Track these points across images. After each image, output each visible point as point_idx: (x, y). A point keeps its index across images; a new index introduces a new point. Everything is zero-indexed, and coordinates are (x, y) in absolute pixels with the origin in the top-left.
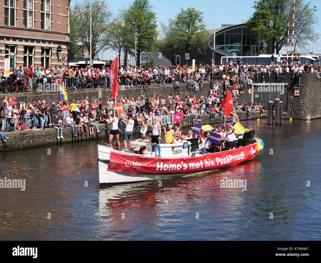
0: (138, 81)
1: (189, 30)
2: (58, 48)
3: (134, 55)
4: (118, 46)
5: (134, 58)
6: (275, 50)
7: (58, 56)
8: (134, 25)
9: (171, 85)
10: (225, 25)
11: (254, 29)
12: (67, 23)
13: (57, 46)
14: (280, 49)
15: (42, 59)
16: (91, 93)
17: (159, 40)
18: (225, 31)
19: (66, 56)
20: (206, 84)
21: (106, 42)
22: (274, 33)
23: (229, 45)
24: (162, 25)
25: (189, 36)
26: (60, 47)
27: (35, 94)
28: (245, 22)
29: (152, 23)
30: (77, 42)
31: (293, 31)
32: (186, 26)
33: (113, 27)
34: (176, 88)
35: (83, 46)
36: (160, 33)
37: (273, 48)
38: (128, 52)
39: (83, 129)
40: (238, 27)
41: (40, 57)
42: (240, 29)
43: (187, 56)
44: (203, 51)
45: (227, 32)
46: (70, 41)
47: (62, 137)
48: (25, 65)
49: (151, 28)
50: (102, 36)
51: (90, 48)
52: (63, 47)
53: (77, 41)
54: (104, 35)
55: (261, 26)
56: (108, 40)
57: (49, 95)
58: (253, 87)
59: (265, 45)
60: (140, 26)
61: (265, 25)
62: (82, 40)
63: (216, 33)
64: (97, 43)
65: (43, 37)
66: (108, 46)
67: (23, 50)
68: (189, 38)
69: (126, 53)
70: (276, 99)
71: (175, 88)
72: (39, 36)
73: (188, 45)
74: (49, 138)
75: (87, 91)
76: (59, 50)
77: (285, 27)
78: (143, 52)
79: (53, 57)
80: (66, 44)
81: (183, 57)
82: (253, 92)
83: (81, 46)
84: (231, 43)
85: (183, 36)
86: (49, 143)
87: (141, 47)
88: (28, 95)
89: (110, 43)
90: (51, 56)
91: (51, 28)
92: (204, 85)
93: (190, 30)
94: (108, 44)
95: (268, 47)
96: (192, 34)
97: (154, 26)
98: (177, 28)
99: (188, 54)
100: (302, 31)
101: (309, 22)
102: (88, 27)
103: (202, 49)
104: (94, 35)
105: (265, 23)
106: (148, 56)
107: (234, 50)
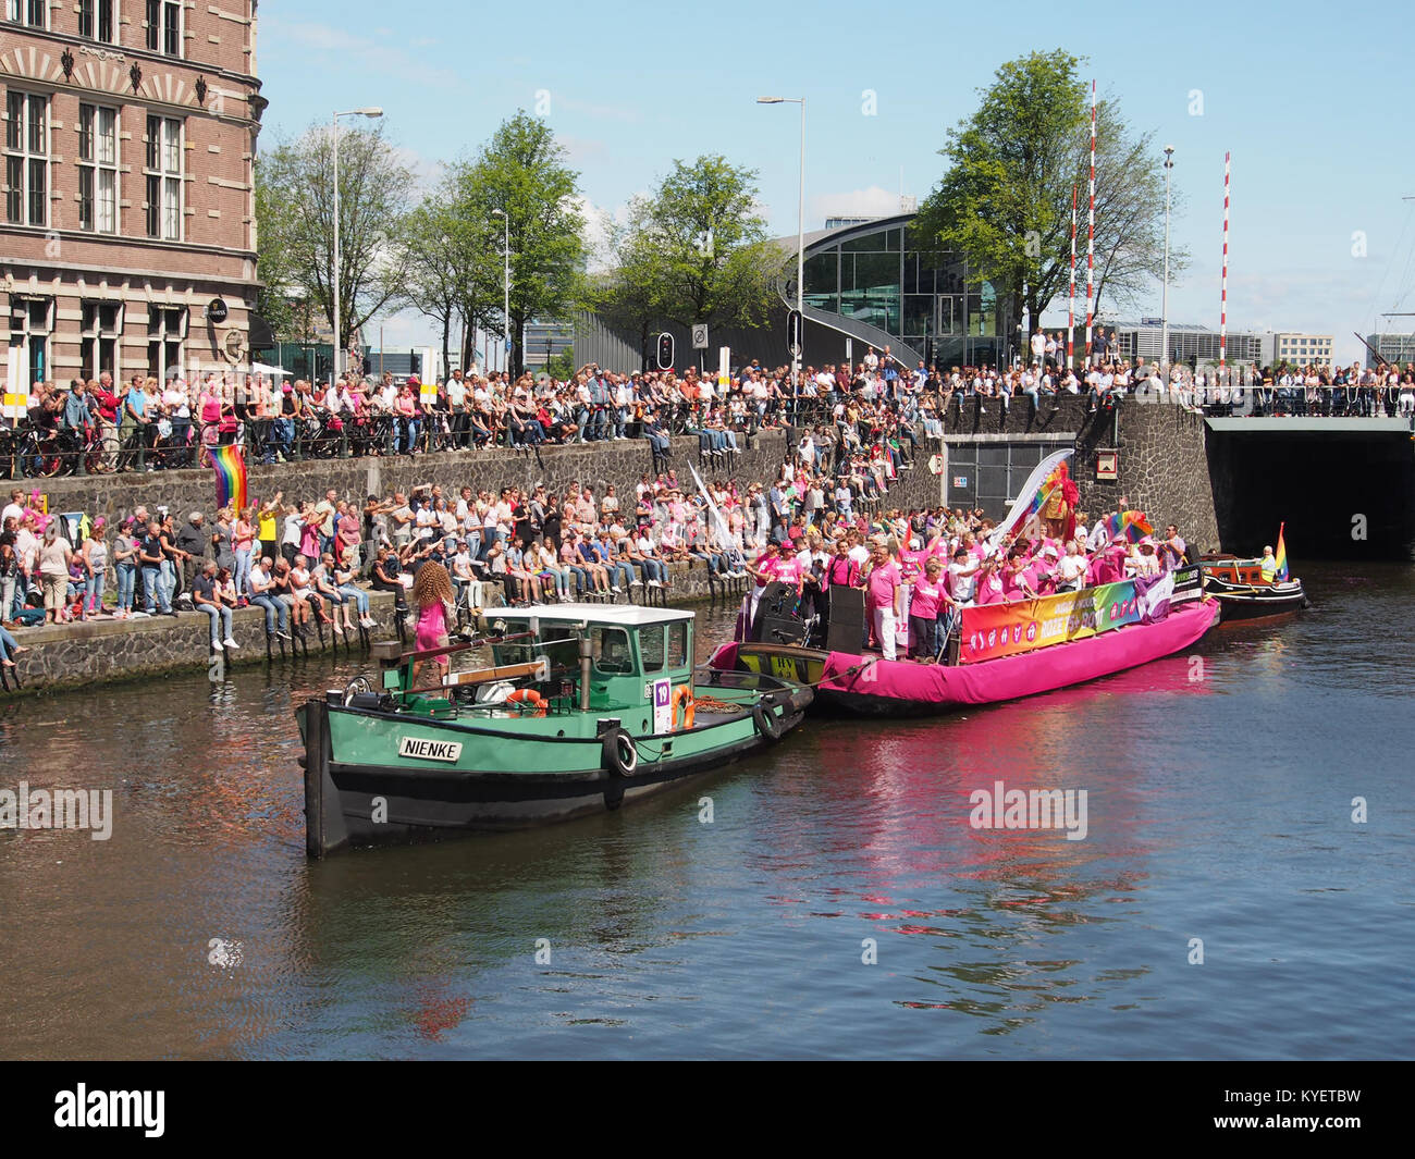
0: (515, 430)
2: (211, 308)
3: (500, 333)
4: (440, 298)
5: (501, 345)
6: (1025, 310)
7: (212, 338)
8: (501, 218)
9: (641, 445)
10: (838, 220)
11: (948, 235)
12: (246, 212)
13: (208, 299)
15: (153, 349)
16: (338, 475)
17: (594, 277)
18: (838, 243)
19: (243, 337)
20: (772, 440)
22: (1019, 248)
23: (856, 294)
25: (707, 262)
26: (222, 306)
27: (125, 480)
28: (911, 207)
29: (566, 210)
30: (284, 284)
31: (1091, 242)
32: (693, 223)
33: (419, 226)
34: (659, 455)
35: (308, 299)
36: (598, 251)
37: (1019, 303)
38: (479, 321)
39: (308, 614)
40: (887, 228)
41: (145, 341)
42: (894, 234)
43: (700, 336)
44: (758, 318)
45: (845, 246)
46: (258, 283)
47: (231, 642)
49: (563, 232)
50: (380, 262)
51: (333, 309)
52: (232, 302)
53: (283, 280)
55: (973, 225)
56: (403, 276)
57: (180, 486)
58: (945, 449)
59: (988, 293)
60: (520, 224)
61: (987, 218)
62: (304, 278)
63: (807, 249)
64: (361, 288)
65: (157, 267)
66: (403, 300)
67: (78, 315)
68: (709, 267)
69: (471, 324)
71: (656, 457)
72: (139, 263)
73: (702, 294)
74: (179, 648)
75: (323, 468)
76: (216, 314)
78: (535, 323)
79: (193, 343)
80: (245, 291)
81: (685, 337)
82: (945, 468)
83: (298, 301)
84: (863, 286)
85: (685, 259)
86: (182, 665)
87: (527, 305)
88: (98, 486)
89: (410, 286)
90: (186, 337)
91: (187, 233)
92: (763, 441)
94: (406, 293)
95: (1000, 300)
96: (718, 253)
98: (659, 231)
99: (705, 328)
100: (1123, 240)
101: (1148, 207)
102: (327, 227)
103: (753, 308)
104: (348, 257)
105: (986, 211)
106: (555, 337)
107: (875, 312)
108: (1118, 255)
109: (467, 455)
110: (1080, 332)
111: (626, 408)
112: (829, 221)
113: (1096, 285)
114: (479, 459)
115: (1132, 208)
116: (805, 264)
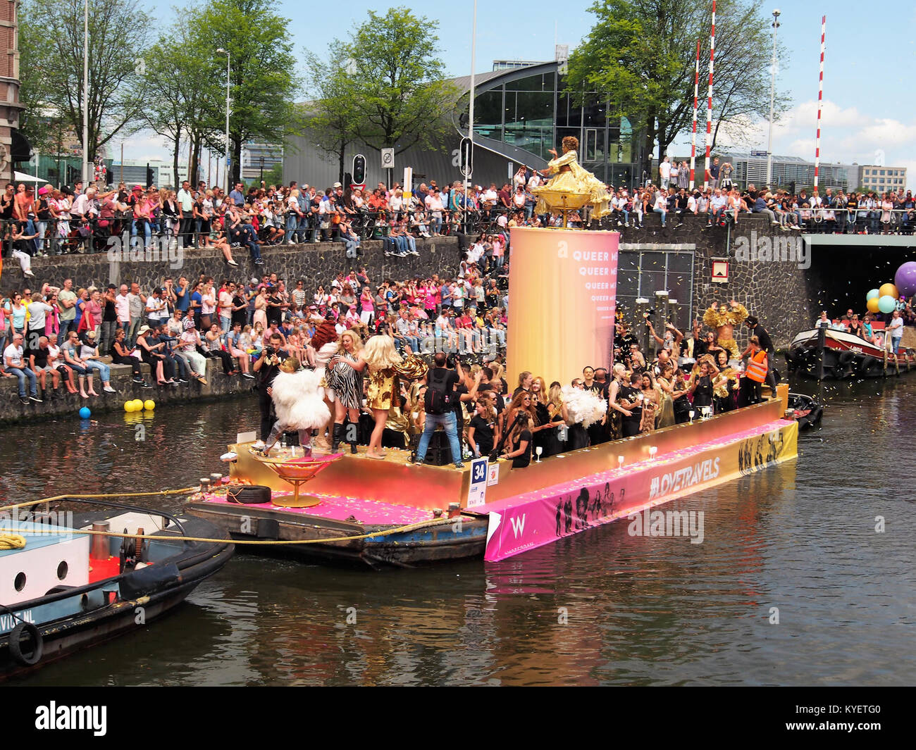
1: (393, 77)
3: (222, 151)
4: (172, 121)
5: (223, 161)
6: (656, 142)
8: (224, 55)
9: (338, 247)
10: (503, 63)
11: (594, 78)
12: (10, 46)
14: (670, 140)
16: (85, 267)
17: (300, 106)
18: (503, 83)
19: (7, 150)
20: (446, 245)
21: (134, 109)
22: (652, 91)
23: (517, 125)
24: (311, 60)
25: (394, 96)
29: (279, 50)
30: (41, 106)
31: (711, 87)
32: (384, 64)
33: (156, 61)
35: (61, 120)
36: (304, 85)
37: (651, 136)
38: (204, 141)
40: (543, 72)
42: (549, 76)
43: (388, 158)
44: (435, 144)
45: (509, 86)
46: (19, 105)
49: (276, 69)
50: (122, 90)
51: (82, 129)
53: (40, 103)
54: (128, 87)
56: (141, 102)
59: (626, 127)
60: (240, 61)
61: (626, 65)
62: (58, 101)
63: (478, 88)
64: (106, 111)
66: (141, 122)
68: (395, 100)
69: (197, 143)
70: (659, 293)
73: (390, 123)
77: (684, 75)
78: (252, 144)
80: (7, 111)
81: (375, 159)
83: (53, 121)
84: (523, 119)
85: (376, 94)
87: (243, 128)
89: (147, 111)
92: (438, 245)
93: (397, 76)
94: (143, 116)
95: (634, 133)
96: (404, 89)
97: (285, 63)
99: (392, 151)
100: (738, 86)
101: (759, 59)
102: (78, 60)
103: (432, 135)
104: (95, 85)
105: (626, 60)
106: (266, 154)
107: (532, 141)
108: (733, 99)
109: (193, 253)
110: (700, 160)
111: (325, 217)
112: (496, 64)
113: (714, 123)
114: (203, 256)
115: (745, 60)
116: (475, 100)
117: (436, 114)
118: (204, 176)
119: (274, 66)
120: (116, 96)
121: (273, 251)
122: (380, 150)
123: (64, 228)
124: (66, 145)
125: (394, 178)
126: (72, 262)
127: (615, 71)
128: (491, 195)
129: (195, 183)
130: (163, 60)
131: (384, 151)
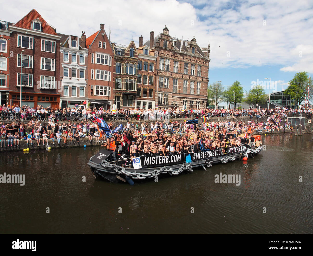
1: (257, 94)
3: (233, 104)
4: (227, 101)
5: (233, 106)
6: (299, 102)
7: (203, 105)
8: (234, 92)
10: (274, 92)
11: (288, 93)
12: (207, 92)
13: (202, 101)
14: (301, 102)
18: (274, 95)
19: (206, 104)
20: (265, 117)
22: (298, 95)
23: (276, 100)
26: (204, 101)
28: (283, 90)
30: (210, 99)
31: (308, 94)
32: (256, 92)
35: (213, 101)
40: (280, 93)
41: (196, 105)
42: (282, 93)
48: (190, 108)
50: (220, 97)
51: (215, 102)
54: (221, 96)
58: (287, 119)
60: (236, 93)
61: (294, 91)
62: (212, 98)
63: (270, 95)
66: (223, 101)
67: (189, 102)
68: (258, 97)
69: (230, 103)
70: (299, 124)
71: (251, 118)
72: (195, 97)
73: (257, 100)
77: (304, 93)
78: (237, 103)
80: (206, 100)
82: (287, 121)
83: (211, 101)
85: (255, 96)
87: (236, 101)
90: (200, 105)
91: (200, 94)
92: (264, 117)
95: (295, 101)
96: (259, 96)
97: (242, 93)
98: (252, 93)
102: (215, 93)
103: (263, 102)
104: (217, 96)
106: (239, 105)
107: (279, 102)
108: (312, 96)
110: (306, 105)
113: (309, 99)
116: (270, 97)
117: (264, 99)
118: (230, 108)
119: (241, 93)
120: (219, 98)
121: (240, 117)
122: (255, 104)
123: (213, 114)
124: (213, 104)
125: (258, 108)
126: (214, 118)
127: (292, 92)
128: (272, 110)
129: (229, 109)
130: (226, 93)
131: (256, 104)
